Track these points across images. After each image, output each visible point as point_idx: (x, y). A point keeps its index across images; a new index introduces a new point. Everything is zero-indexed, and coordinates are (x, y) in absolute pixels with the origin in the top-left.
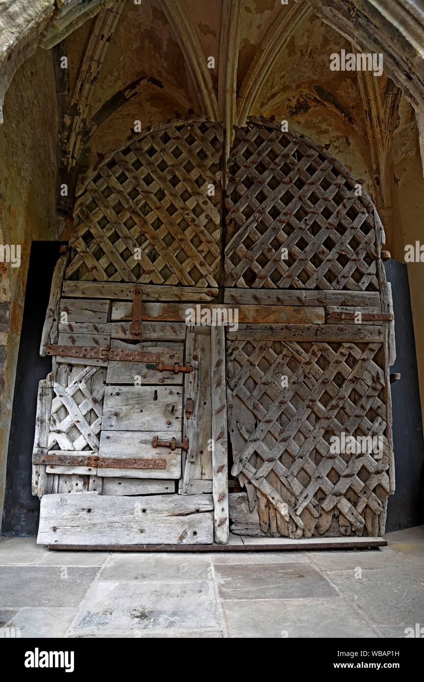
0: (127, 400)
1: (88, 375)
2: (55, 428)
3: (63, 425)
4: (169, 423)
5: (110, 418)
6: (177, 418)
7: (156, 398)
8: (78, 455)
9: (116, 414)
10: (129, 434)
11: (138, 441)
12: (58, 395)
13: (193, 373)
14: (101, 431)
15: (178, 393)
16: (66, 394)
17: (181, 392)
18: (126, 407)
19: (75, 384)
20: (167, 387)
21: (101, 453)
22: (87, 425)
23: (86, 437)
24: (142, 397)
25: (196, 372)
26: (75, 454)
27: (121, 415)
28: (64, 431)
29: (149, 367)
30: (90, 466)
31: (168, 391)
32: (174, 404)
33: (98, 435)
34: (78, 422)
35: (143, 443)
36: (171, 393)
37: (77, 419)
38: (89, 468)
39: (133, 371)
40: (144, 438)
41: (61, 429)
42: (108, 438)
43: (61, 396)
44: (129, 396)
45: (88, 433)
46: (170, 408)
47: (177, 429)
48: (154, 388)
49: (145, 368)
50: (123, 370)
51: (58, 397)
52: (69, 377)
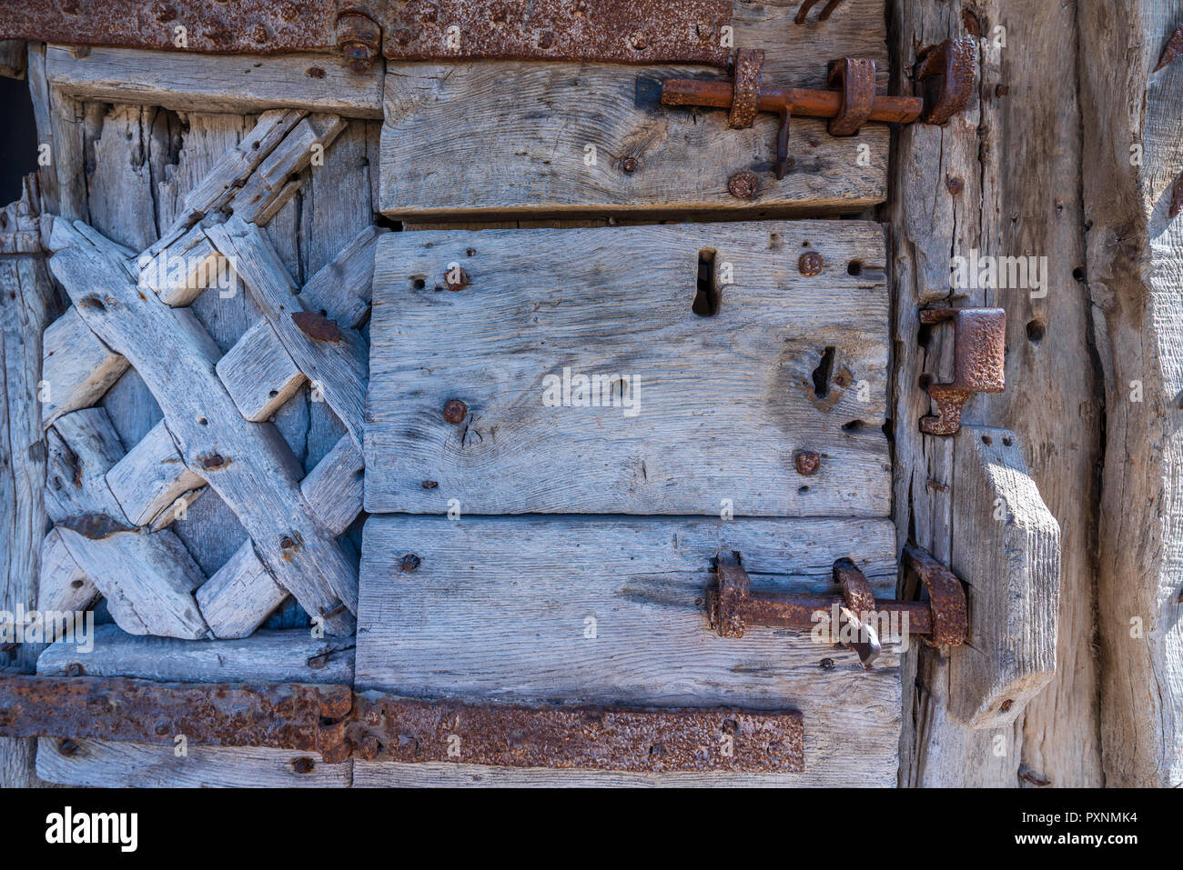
0: (520, 316)
1: (264, 170)
2: (75, 506)
3: (123, 480)
4: (806, 462)
5: (412, 434)
6: (853, 427)
7: (707, 300)
8: (226, 672)
9: (455, 411)
10: (546, 541)
11: (607, 589)
12: (76, 295)
13: (971, 119)
14: (363, 517)
15: (854, 268)
16: (131, 291)
17: (873, 254)
18: (515, 365)
19: (189, 227)
20: (778, 226)
21: (372, 661)
22: (276, 479)
23: (275, 560)
24: (619, 296)
25: (991, 114)
26: (204, 661)
27: (485, 420)
28: (137, 516)
29: (653, 99)
30: (305, 744)
31: (791, 254)
32: (831, 338)
33: (349, 543)
34: (215, 461)
35: (643, 598)
36: (810, 264)
37: (208, 448)
38: (298, 754)
39: (551, 128)
40: (644, 567)
41: (114, 512)
42: (411, 563)
43: (96, 304)
44: (533, 294)
45: (283, 527)
46: (807, 368)
47: (862, 503)
48: (689, 241)
49: (626, 103)
50: (487, 122)
51: (79, 314)
52: (164, 190)
